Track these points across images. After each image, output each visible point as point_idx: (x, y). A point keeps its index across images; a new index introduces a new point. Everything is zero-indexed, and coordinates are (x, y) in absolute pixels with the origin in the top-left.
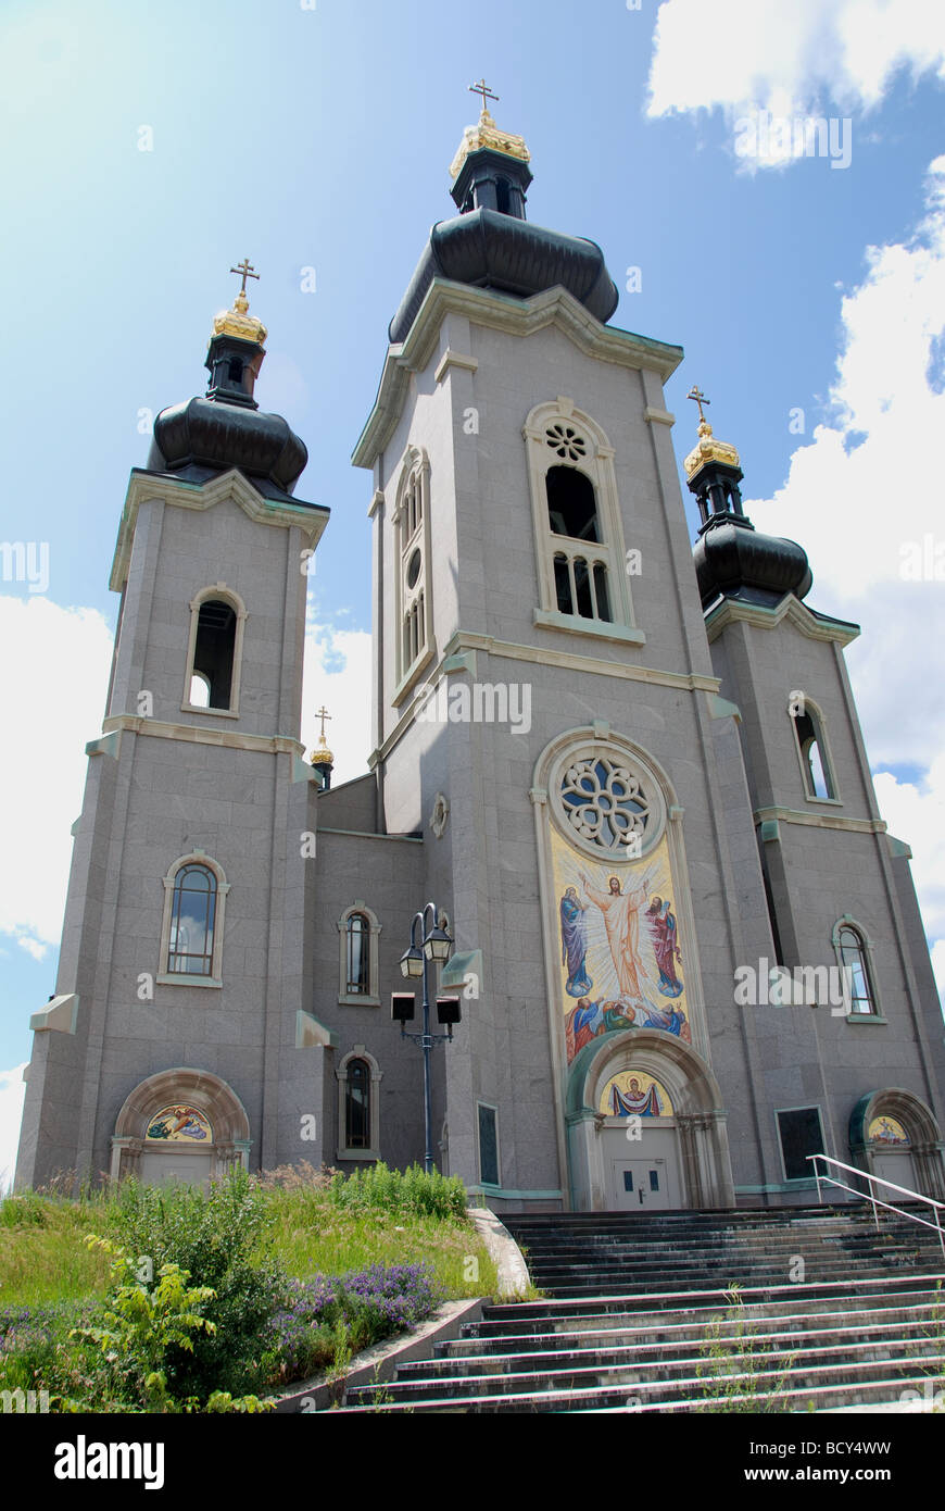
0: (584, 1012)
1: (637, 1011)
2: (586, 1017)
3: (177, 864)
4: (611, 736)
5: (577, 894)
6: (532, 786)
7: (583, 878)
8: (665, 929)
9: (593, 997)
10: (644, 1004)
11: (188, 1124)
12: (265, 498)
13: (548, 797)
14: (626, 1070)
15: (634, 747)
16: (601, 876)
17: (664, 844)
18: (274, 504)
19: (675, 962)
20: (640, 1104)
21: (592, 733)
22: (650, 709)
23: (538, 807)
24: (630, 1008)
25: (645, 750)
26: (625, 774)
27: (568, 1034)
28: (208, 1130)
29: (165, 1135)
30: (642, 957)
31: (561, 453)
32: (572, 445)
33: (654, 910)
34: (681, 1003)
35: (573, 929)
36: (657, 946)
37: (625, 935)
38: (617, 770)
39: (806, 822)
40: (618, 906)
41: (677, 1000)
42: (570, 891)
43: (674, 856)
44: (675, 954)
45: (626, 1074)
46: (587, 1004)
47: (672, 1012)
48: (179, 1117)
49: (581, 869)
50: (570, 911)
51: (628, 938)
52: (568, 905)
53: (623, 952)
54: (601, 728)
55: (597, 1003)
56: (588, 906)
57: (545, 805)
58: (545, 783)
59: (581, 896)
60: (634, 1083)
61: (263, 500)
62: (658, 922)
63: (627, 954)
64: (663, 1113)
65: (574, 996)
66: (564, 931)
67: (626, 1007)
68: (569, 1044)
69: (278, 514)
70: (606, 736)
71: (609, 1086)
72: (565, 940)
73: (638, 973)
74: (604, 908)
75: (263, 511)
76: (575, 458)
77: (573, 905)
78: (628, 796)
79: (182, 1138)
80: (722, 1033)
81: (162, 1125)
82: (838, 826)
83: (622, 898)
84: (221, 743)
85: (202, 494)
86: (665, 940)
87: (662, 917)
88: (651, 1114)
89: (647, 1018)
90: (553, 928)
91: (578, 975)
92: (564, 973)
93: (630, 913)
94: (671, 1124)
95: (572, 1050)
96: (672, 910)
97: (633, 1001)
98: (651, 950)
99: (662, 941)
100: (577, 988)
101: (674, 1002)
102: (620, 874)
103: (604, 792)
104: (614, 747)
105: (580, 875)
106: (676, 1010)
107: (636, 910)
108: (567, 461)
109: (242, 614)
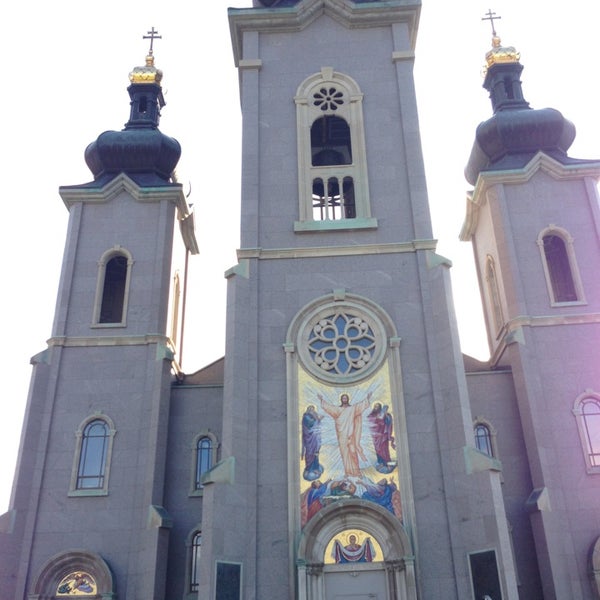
0: (316, 491)
1: (357, 486)
2: (317, 493)
3: (84, 422)
4: (347, 297)
5: (316, 410)
6: (285, 342)
7: (320, 397)
8: (382, 425)
9: (323, 479)
10: (363, 481)
11: (83, 583)
12: (141, 186)
13: (296, 348)
14: (346, 529)
15: (364, 301)
16: (334, 394)
17: (386, 365)
18: (146, 189)
19: (390, 447)
20: (356, 553)
21: (332, 298)
22: (380, 272)
23: (288, 355)
24: (352, 484)
25: (373, 303)
26: (358, 321)
27: (302, 508)
28: (94, 587)
29: (68, 592)
30: (363, 447)
31: (325, 108)
32: (332, 98)
33: (375, 413)
34: (394, 478)
35: (311, 434)
36: (376, 438)
37: (350, 433)
38: (352, 320)
39: (549, 324)
40: (347, 414)
41: (391, 475)
42: (311, 408)
43: (393, 372)
44: (390, 442)
45: (347, 532)
46: (318, 484)
47: (386, 484)
48: (77, 579)
49: (319, 392)
50: (310, 420)
51: (353, 435)
52: (308, 418)
53: (348, 445)
54: (339, 293)
55: (326, 484)
56: (323, 417)
57: (294, 352)
58: (294, 339)
59: (318, 410)
60: (353, 539)
61: (140, 189)
62: (377, 421)
63: (352, 447)
64: (375, 560)
65: (310, 480)
66: (304, 436)
67: (349, 484)
68: (303, 514)
69: (151, 195)
70: (343, 298)
71: (333, 542)
72: (305, 442)
73: (360, 459)
74: (336, 417)
75: (141, 195)
76: (334, 107)
77: (312, 417)
78: (360, 336)
79: (79, 593)
80: (427, 496)
81: (67, 585)
82: (581, 321)
83: (349, 409)
84: (113, 343)
85: (102, 193)
86: (383, 432)
87: (381, 417)
88: (365, 561)
89: (365, 490)
90: (295, 434)
91: (313, 465)
92: (303, 464)
93: (355, 417)
94: (380, 567)
95: (306, 518)
96: (390, 410)
97: (355, 480)
98: (371, 441)
99: (380, 434)
100: (312, 475)
101: (388, 477)
102: (350, 392)
103: (341, 336)
104: (349, 304)
105: (318, 396)
106: (389, 483)
107: (360, 415)
108: (329, 112)
109: (130, 262)
